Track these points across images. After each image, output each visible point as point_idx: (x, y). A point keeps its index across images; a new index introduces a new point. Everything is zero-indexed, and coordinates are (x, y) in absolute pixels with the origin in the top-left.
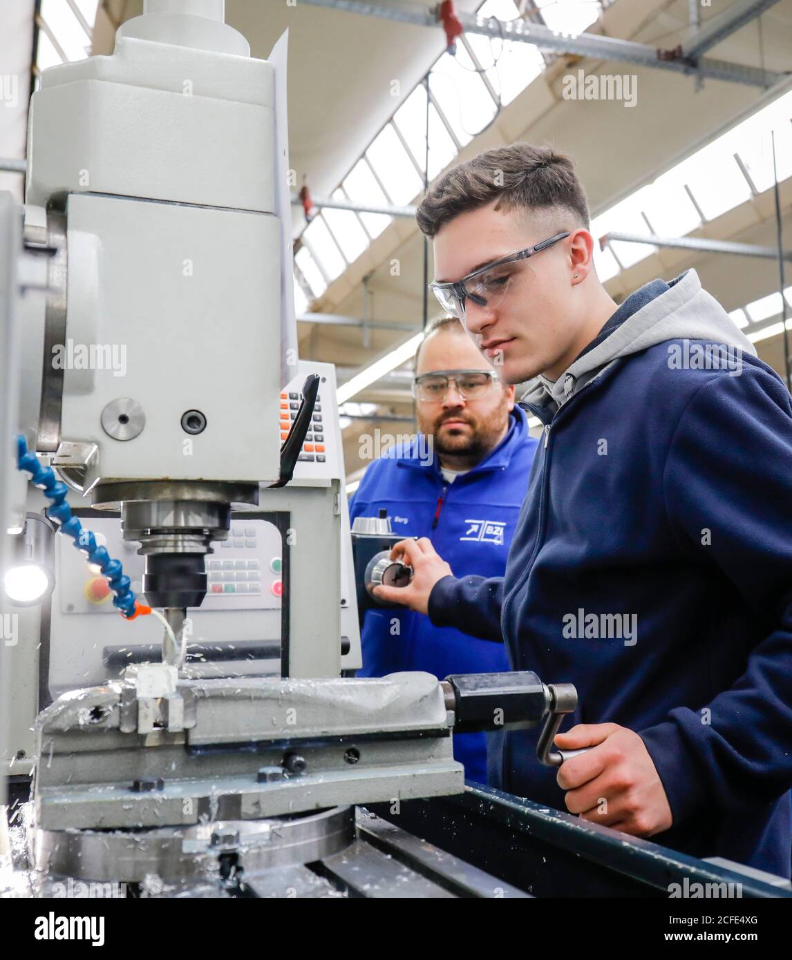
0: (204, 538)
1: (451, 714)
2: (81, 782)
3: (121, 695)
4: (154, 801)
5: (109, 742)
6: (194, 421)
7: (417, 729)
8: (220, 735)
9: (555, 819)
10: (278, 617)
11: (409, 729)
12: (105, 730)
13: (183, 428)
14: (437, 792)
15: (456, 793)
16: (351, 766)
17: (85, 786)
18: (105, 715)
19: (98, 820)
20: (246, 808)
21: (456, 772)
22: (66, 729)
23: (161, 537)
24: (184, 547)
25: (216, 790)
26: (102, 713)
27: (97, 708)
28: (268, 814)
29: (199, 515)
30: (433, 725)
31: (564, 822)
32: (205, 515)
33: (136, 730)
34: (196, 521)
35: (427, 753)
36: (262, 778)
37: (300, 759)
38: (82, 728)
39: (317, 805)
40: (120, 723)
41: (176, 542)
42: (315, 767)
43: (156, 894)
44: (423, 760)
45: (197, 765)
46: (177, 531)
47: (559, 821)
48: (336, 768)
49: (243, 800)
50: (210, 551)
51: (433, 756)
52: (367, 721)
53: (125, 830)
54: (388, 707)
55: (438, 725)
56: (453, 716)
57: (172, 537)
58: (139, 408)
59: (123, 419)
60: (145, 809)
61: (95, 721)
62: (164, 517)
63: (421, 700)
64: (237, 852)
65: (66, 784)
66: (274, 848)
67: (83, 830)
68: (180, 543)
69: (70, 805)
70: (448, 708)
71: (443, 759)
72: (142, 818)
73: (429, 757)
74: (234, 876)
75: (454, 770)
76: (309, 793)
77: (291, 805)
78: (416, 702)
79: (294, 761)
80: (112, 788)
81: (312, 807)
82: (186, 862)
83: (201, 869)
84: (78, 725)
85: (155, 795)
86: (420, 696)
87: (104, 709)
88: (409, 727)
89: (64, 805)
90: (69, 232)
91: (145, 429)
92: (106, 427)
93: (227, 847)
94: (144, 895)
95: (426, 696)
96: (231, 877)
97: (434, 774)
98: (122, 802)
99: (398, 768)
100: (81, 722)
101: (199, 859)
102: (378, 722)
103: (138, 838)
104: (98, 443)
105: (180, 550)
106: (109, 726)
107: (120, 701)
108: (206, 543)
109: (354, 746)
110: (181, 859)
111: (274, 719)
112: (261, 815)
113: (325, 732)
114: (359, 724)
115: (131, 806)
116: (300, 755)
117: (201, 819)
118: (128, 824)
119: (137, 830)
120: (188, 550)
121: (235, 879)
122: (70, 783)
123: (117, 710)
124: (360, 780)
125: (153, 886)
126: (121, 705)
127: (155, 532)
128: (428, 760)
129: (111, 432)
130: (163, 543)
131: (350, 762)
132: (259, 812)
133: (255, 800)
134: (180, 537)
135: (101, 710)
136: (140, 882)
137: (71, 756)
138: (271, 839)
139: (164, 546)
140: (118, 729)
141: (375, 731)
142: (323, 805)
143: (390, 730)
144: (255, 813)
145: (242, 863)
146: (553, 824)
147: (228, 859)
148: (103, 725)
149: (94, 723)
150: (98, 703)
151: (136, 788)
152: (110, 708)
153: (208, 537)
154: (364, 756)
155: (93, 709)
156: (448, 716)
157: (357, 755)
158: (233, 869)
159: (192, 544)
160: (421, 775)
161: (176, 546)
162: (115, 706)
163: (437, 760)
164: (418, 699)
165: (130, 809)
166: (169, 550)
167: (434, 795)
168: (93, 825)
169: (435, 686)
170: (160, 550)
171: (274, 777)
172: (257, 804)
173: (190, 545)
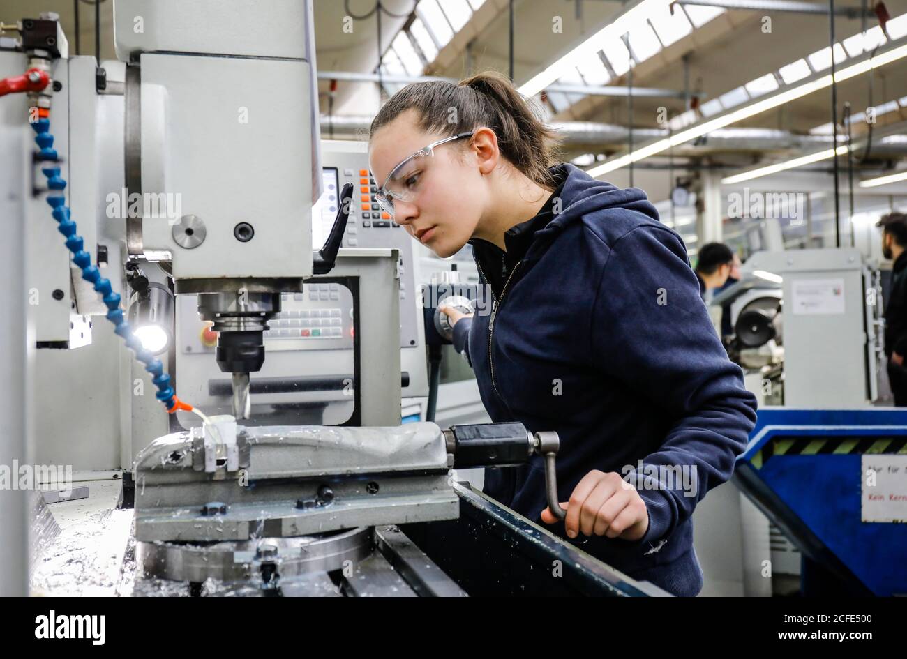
0: (261, 319)
1: (451, 457)
2: (167, 506)
3: (193, 443)
4: (218, 523)
5: (186, 477)
6: (244, 232)
7: (422, 468)
8: (268, 473)
9: (534, 539)
10: (351, 354)
11: (416, 469)
12: (182, 469)
13: (236, 236)
14: (436, 517)
15: (452, 518)
16: (371, 495)
17: (170, 508)
18: (181, 458)
19: (177, 535)
20: (286, 529)
21: (452, 502)
22: (153, 468)
23: (228, 319)
24: (245, 326)
25: (264, 514)
26: (179, 456)
27: (175, 452)
28: (302, 533)
29: (256, 302)
30: (435, 466)
31: (540, 542)
32: (261, 303)
33: (204, 469)
34: (255, 307)
35: (433, 486)
36: (300, 506)
37: (330, 491)
38: (164, 467)
39: (342, 526)
40: (193, 464)
41: (239, 322)
42: (343, 496)
43: (213, 594)
44: (429, 492)
45: (253, 494)
46: (239, 314)
47: (536, 541)
48: (359, 497)
49: (283, 523)
50: (267, 328)
51: (437, 488)
52: (382, 462)
53: (195, 543)
54: (400, 452)
55: (439, 466)
56: (453, 459)
57: (235, 319)
58: (201, 223)
59: (189, 232)
60: (210, 528)
61: (174, 462)
62: (229, 305)
63: (426, 446)
64: (274, 563)
65: (155, 507)
66: (302, 561)
67: (166, 542)
68: (242, 324)
69: (156, 524)
70: (448, 451)
71: (445, 491)
72: (209, 534)
73: (434, 489)
74: (274, 580)
75: (450, 501)
76: (335, 517)
77: (320, 527)
78: (421, 448)
79: (325, 493)
80: (188, 511)
81: (337, 527)
82: (236, 569)
83: (248, 574)
84: (161, 465)
85: (219, 518)
86: (425, 444)
87: (180, 454)
88: (416, 467)
89: (151, 524)
90: (143, 85)
91: (207, 239)
92: (176, 238)
93: (269, 559)
94: (203, 594)
95: (430, 444)
96: (271, 581)
97: (435, 504)
98: (194, 522)
99: (407, 498)
100: (164, 463)
101: (246, 566)
102: (391, 463)
103: (203, 550)
104: (171, 251)
105: (242, 329)
106: (185, 466)
107: (192, 448)
108: (263, 323)
109: (374, 481)
110: (233, 567)
111: (310, 461)
112: (297, 534)
113: (350, 471)
114: (376, 464)
115: (200, 526)
116: (330, 488)
117: (252, 536)
118: (198, 539)
119: (204, 544)
120: (248, 329)
121: (273, 582)
122: (159, 506)
123: (190, 454)
124: (376, 508)
125: (212, 588)
126: (193, 450)
127: (224, 315)
128: (433, 492)
129: (179, 242)
130: (229, 324)
131: (372, 492)
132: (295, 532)
133: (292, 523)
134: (242, 319)
135: (178, 454)
136: (202, 583)
137: (158, 487)
138: (301, 554)
139: (230, 326)
140: (192, 467)
141: (389, 470)
142: (347, 526)
143: (400, 470)
144: (293, 533)
145: (279, 571)
146: (532, 543)
147: (269, 568)
148: (180, 465)
149: (173, 464)
150: (175, 449)
151: (204, 512)
152: (185, 452)
153: (264, 318)
154: (382, 489)
155: (172, 453)
156: (448, 459)
157: (377, 487)
158: (273, 575)
159: (251, 324)
160: (423, 505)
161: (239, 326)
162: (188, 451)
163: (440, 491)
164: (424, 445)
165: (199, 528)
166: (234, 329)
167: (434, 519)
168: (173, 539)
169: (437, 435)
170: (227, 329)
171: (309, 505)
172: (294, 525)
173: (252, 325)
